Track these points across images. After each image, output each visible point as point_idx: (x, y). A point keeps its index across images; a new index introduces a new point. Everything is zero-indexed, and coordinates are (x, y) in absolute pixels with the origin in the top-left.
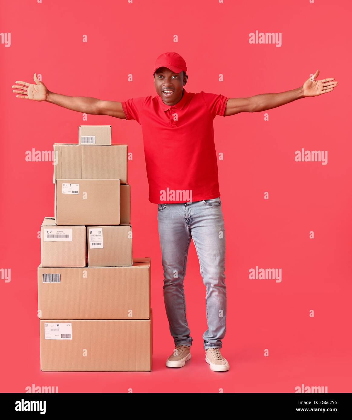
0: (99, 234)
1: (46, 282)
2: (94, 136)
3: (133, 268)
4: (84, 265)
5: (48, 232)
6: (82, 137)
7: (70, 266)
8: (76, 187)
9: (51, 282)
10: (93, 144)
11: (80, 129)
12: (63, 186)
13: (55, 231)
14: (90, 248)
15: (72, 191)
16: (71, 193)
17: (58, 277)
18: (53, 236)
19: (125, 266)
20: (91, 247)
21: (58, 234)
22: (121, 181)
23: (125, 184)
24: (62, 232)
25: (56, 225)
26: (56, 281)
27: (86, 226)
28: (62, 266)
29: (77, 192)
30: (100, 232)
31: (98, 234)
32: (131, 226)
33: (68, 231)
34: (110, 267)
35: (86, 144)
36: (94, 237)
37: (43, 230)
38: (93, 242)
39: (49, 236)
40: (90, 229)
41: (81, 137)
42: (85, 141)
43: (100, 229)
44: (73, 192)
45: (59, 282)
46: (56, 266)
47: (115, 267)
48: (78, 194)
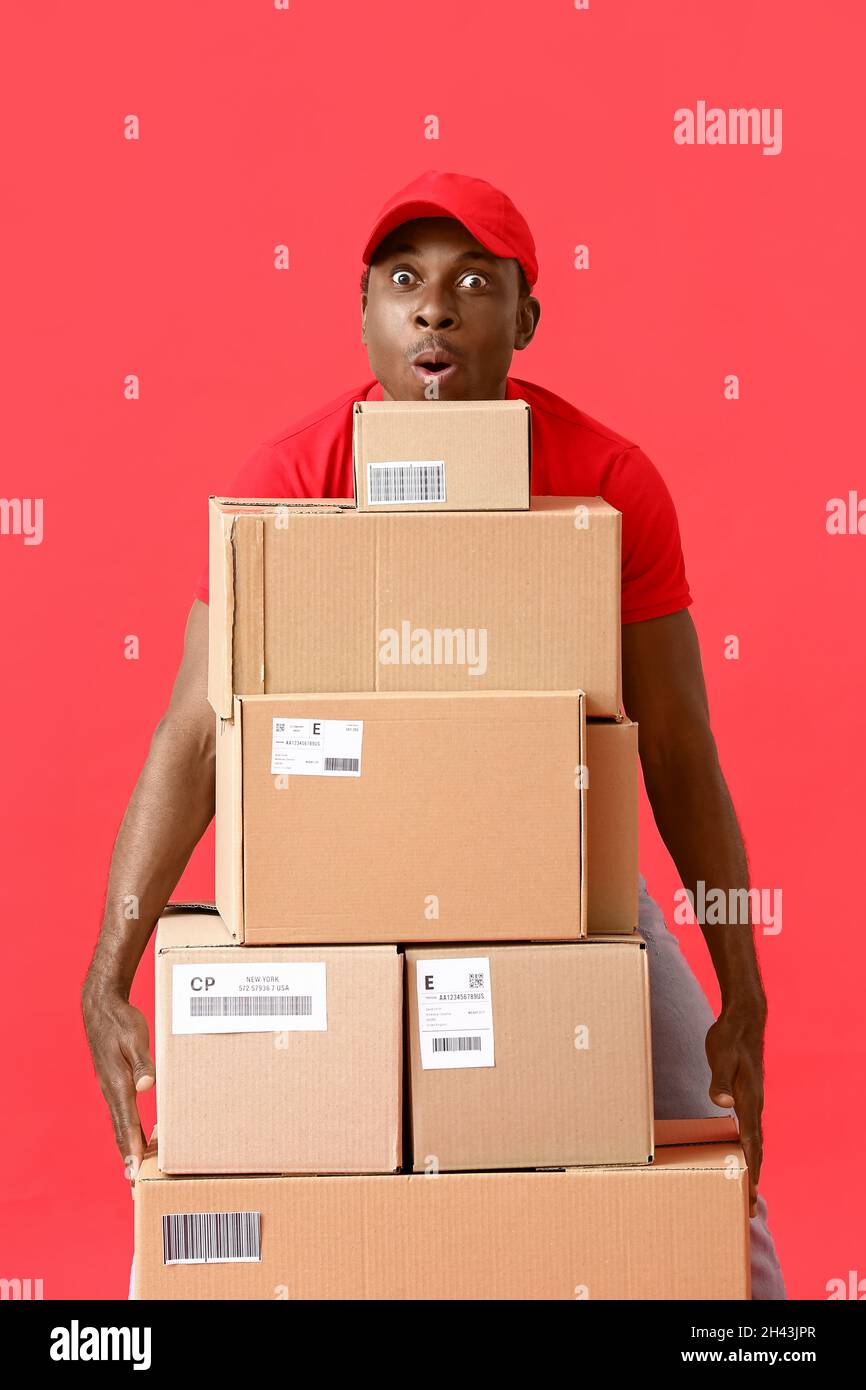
0: (474, 991)
1: (182, 1261)
2: (438, 463)
3: (657, 1178)
4: (394, 1162)
5: (197, 984)
6: (376, 466)
7: (317, 1170)
8: (344, 739)
9: (210, 1260)
10: (431, 503)
11: (360, 426)
12: (277, 736)
13: (234, 976)
14: (424, 1068)
15: (328, 761)
16: (320, 770)
17: (249, 1226)
18: (227, 1006)
19: (612, 1165)
20: (428, 1059)
21: (251, 994)
22: (588, 702)
23: (611, 720)
24: (271, 984)
25: (242, 945)
26: (239, 1254)
27: (402, 947)
28: (270, 1171)
29: (352, 764)
30: (476, 980)
31: (464, 988)
32: (642, 947)
33: (305, 974)
34: (532, 1170)
35: (394, 504)
36: (446, 1005)
37: (170, 972)
38: (441, 1036)
39: (199, 1008)
40: (425, 964)
41: (366, 465)
42: (387, 491)
43: (479, 962)
44: (331, 764)
45: (256, 1259)
46: (237, 1171)
47: (561, 1169)
48: (357, 774)
